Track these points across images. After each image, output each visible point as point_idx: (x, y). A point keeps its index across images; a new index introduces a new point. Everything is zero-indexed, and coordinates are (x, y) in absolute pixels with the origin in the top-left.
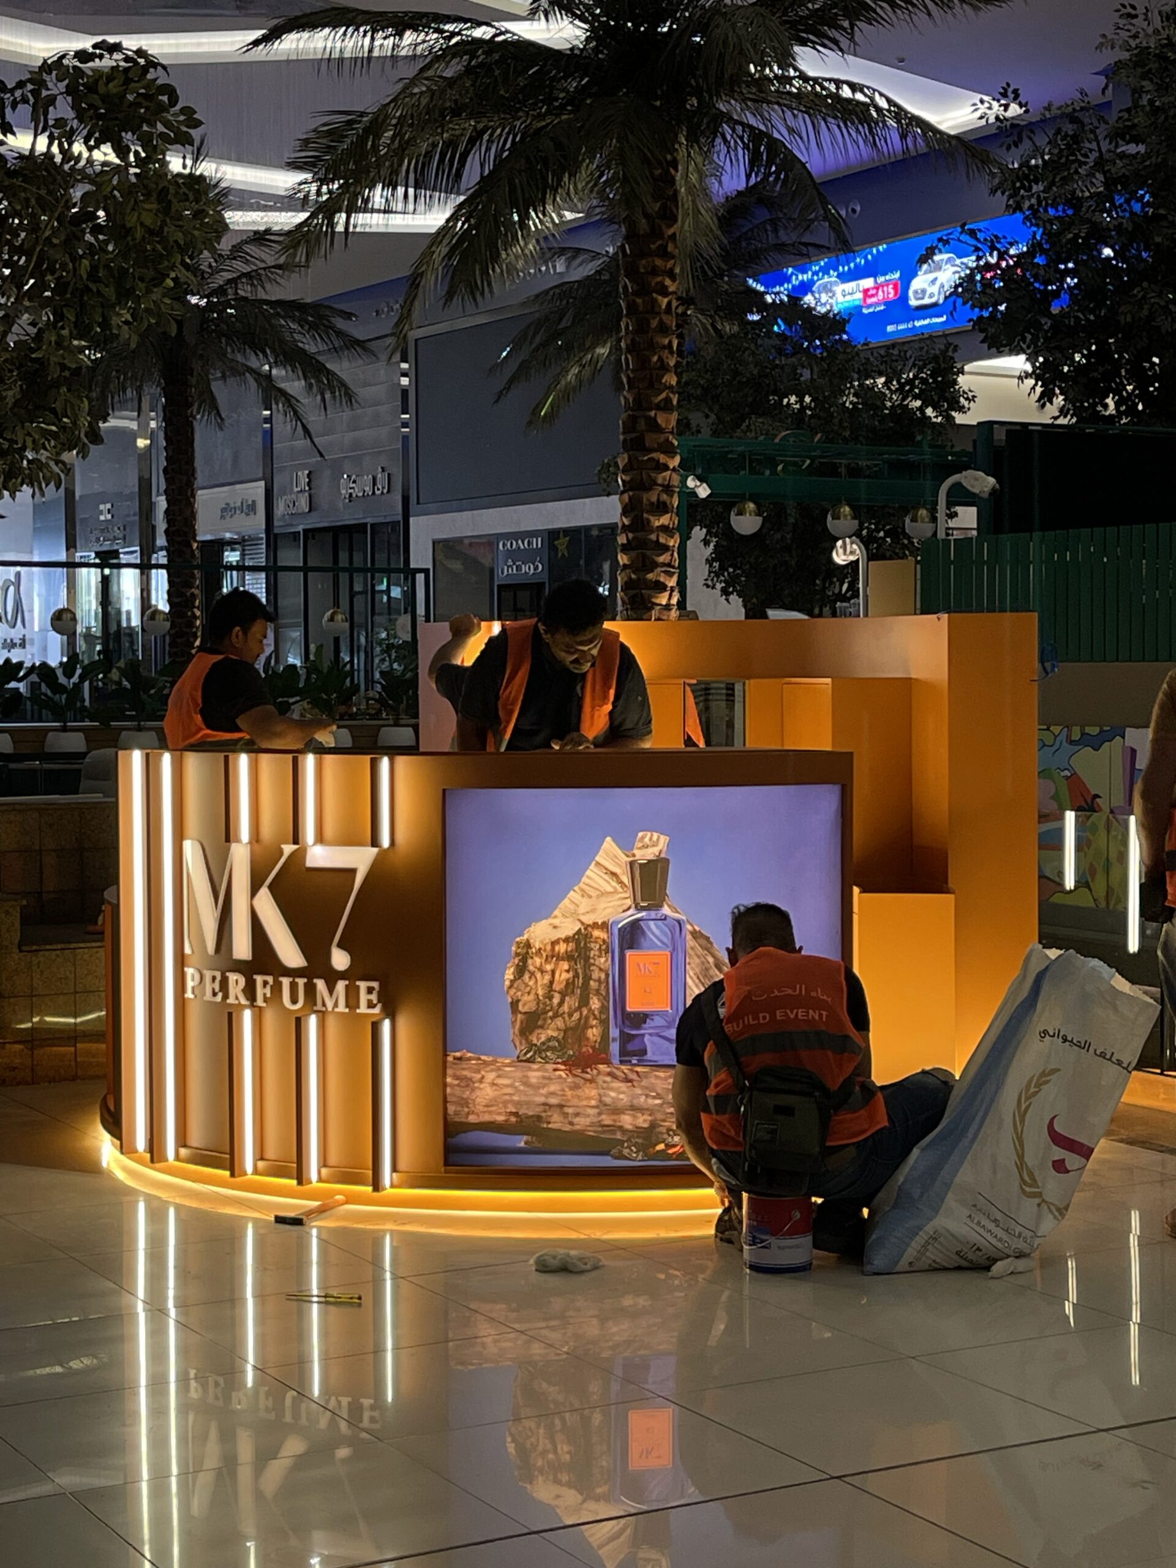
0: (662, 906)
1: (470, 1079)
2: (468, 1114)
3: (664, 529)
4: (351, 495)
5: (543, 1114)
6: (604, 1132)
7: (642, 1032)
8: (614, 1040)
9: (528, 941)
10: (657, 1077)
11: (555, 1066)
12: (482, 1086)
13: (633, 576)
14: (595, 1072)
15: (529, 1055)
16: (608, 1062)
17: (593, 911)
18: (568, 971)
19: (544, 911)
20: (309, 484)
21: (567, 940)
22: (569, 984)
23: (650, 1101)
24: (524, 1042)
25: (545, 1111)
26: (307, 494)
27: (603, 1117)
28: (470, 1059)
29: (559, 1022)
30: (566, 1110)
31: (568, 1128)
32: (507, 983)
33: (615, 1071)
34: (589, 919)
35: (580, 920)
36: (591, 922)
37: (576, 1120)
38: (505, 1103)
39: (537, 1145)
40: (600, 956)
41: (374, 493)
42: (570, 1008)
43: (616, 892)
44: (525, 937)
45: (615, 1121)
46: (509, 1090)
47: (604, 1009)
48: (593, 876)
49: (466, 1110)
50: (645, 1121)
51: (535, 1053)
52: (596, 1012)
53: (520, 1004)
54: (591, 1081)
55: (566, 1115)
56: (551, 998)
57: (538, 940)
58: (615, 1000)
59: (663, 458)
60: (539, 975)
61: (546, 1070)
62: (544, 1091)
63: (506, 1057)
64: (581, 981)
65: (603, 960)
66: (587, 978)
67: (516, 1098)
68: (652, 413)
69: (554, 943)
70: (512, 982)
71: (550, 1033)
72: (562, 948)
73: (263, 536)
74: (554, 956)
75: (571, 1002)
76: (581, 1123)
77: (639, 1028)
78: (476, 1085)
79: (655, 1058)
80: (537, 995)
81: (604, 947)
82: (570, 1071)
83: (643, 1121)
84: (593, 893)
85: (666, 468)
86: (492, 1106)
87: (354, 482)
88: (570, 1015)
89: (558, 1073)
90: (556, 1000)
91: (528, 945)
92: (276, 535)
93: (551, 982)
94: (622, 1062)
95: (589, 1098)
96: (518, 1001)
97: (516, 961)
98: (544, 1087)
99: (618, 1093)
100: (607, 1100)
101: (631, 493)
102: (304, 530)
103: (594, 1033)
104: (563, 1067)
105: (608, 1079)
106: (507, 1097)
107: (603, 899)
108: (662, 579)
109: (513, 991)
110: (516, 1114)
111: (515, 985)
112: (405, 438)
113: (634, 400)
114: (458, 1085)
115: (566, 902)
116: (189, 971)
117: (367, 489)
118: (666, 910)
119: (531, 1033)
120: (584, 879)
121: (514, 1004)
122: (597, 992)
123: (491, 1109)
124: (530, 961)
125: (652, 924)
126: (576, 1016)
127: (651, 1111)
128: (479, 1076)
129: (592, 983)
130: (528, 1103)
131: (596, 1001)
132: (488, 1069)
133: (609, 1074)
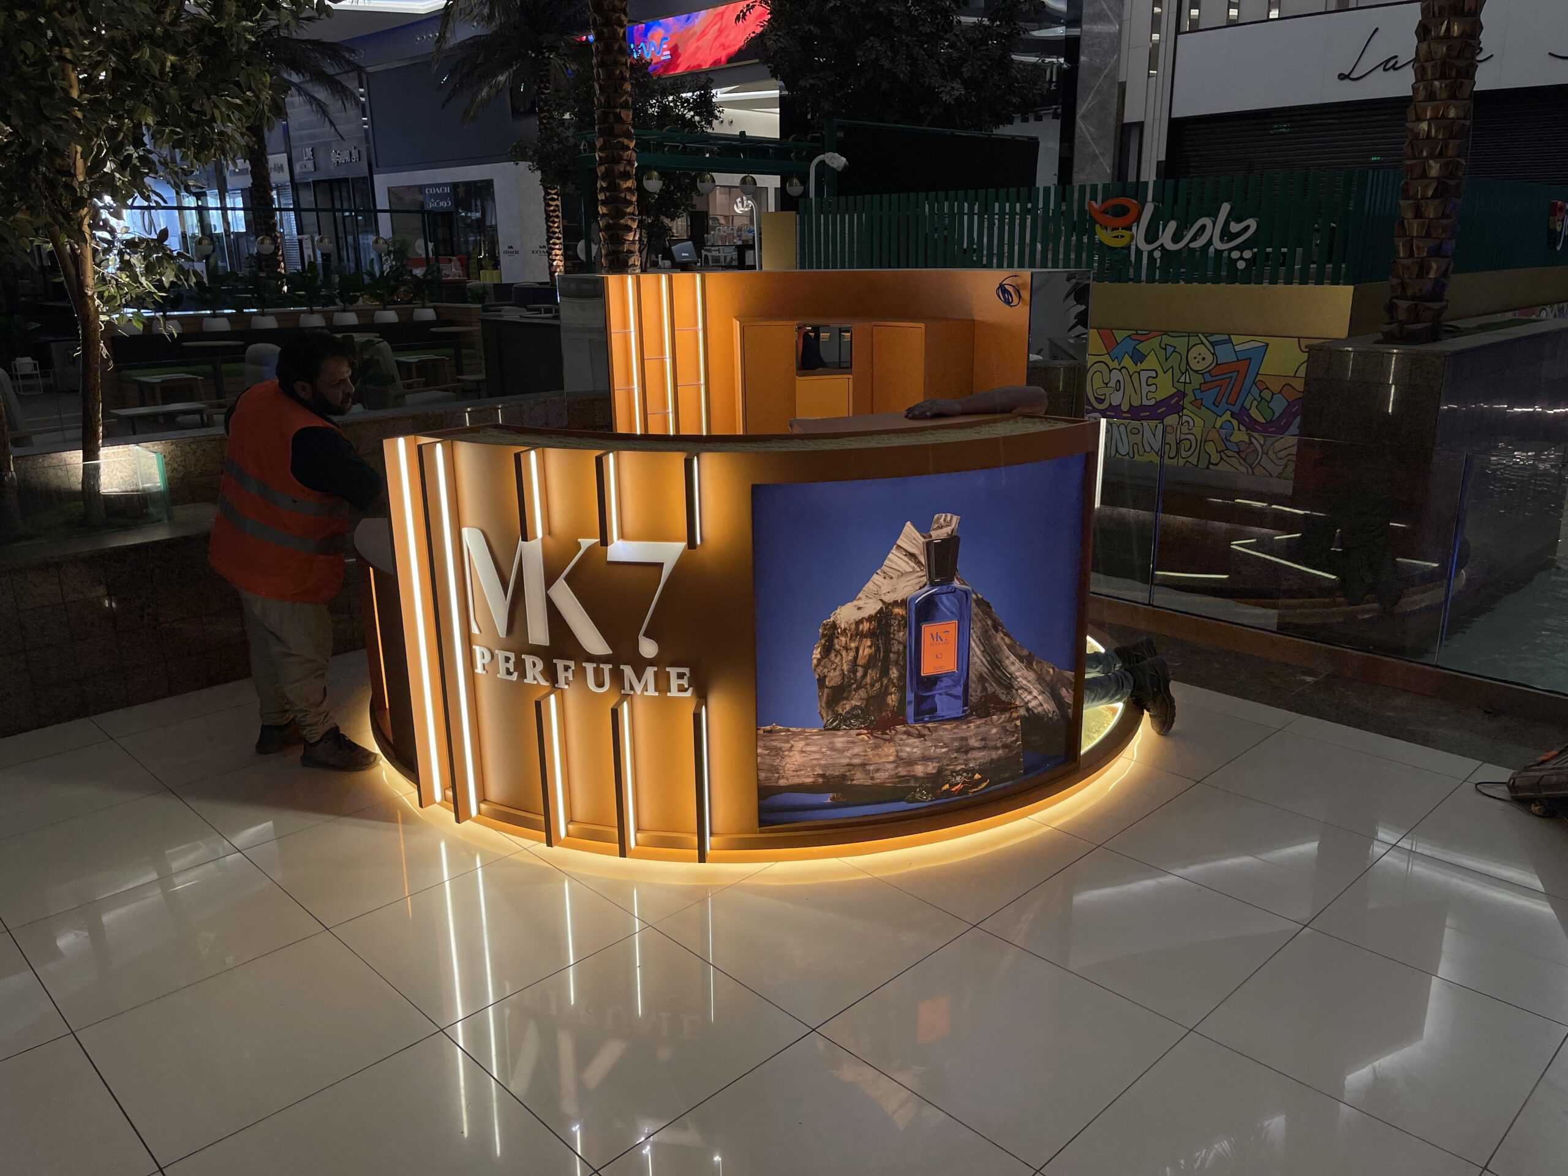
0: (953, 580)
1: (780, 749)
2: (779, 778)
3: (629, 189)
4: (338, 162)
5: (848, 774)
6: (900, 782)
7: (932, 693)
8: (910, 703)
9: (834, 621)
10: (945, 729)
11: (858, 731)
12: (791, 754)
13: (611, 221)
14: (893, 732)
15: (834, 724)
16: (904, 722)
17: (894, 590)
18: (870, 647)
19: (850, 596)
20: (313, 155)
21: (870, 619)
22: (872, 659)
23: (938, 751)
24: (830, 713)
25: (850, 771)
26: (312, 161)
27: (900, 769)
28: (780, 731)
29: (862, 693)
30: (868, 767)
31: (869, 782)
32: (815, 661)
33: (910, 729)
34: (889, 598)
35: (881, 600)
36: (891, 601)
37: (877, 775)
38: (813, 767)
39: (841, 799)
40: (899, 631)
41: (351, 161)
42: (872, 679)
43: (914, 571)
44: (832, 619)
45: (909, 771)
46: (817, 756)
47: (902, 677)
48: (895, 560)
49: (777, 775)
50: (933, 767)
51: (840, 722)
52: (895, 681)
53: (827, 679)
54: (890, 740)
55: (868, 772)
56: (855, 672)
57: (843, 621)
58: (911, 669)
59: (626, 142)
60: (844, 653)
61: (850, 736)
62: (848, 754)
63: (814, 727)
64: (882, 655)
65: (901, 634)
66: (888, 651)
67: (823, 762)
68: (618, 110)
69: (858, 623)
70: (819, 660)
71: (854, 703)
72: (865, 626)
73: (289, 184)
74: (858, 634)
75: (872, 674)
76: (881, 776)
77: (931, 690)
78: (786, 753)
79: (943, 714)
80: (843, 670)
81: (903, 622)
82: (872, 735)
83: (932, 768)
84: (894, 574)
85: (628, 148)
86: (801, 770)
87: (339, 154)
88: (872, 685)
89: (860, 737)
90: (859, 674)
91: (834, 626)
92: (297, 184)
93: (856, 658)
94: (916, 721)
95: (887, 756)
96: (825, 677)
97: (823, 641)
98: (848, 750)
99: (913, 747)
100: (903, 755)
101: (606, 165)
102: (313, 181)
103: (892, 699)
104: (866, 732)
105: (904, 737)
106: (815, 762)
107: (904, 579)
108: (629, 224)
109: (819, 670)
110: (823, 776)
111: (822, 663)
112: (366, 130)
113: (605, 100)
114: (768, 755)
115: (870, 585)
116: (478, 650)
117: (347, 158)
118: (956, 583)
119: (837, 705)
120: (887, 562)
121: (821, 681)
122: (897, 663)
123: (798, 773)
124: (836, 641)
125: (944, 598)
126: (877, 685)
127: (938, 759)
128: (789, 745)
129: (892, 655)
130: (833, 765)
131: (895, 671)
132: (797, 739)
133: (905, 733)
